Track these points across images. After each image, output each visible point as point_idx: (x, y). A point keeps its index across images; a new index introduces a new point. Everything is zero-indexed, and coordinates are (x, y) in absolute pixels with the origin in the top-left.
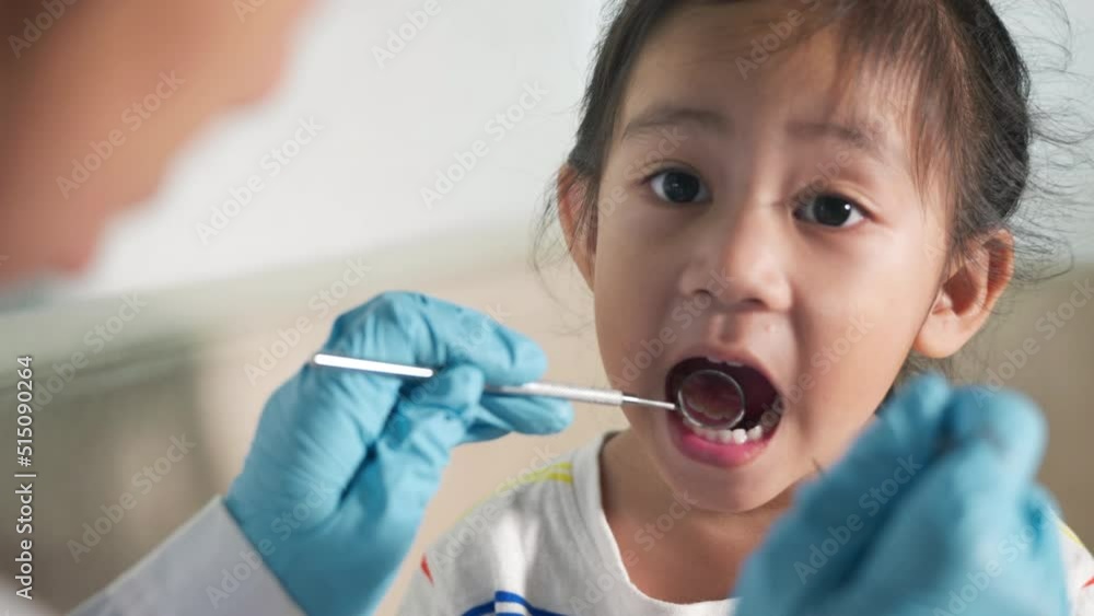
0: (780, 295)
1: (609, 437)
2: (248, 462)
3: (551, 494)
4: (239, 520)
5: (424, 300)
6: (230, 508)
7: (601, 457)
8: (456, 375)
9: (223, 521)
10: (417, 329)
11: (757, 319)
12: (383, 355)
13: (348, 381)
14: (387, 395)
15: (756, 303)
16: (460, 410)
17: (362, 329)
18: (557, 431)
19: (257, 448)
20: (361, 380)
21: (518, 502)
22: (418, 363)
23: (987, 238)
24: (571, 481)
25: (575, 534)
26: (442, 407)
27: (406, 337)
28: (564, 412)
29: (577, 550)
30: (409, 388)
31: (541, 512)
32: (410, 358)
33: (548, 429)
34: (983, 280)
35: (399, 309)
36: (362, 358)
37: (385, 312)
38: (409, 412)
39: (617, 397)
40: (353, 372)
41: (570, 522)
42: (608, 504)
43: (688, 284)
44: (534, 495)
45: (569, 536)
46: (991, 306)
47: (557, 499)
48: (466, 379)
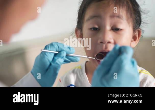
0: (112, 41)
1: (87, 62)
2: (34, 66)
3: (78, 70)
4: (33, 74)
5: (58, 43)
6: (31, 72)
7: (85, 65)
8: (62, 52)
9: (31, 75)
10: (56, 46)
11: (109, 45)
12: (51, 50)
13: (46, 53)
14: (52, 56)
15: (109, 42)
16: (63, 57)
17: (48, 47)
18: (78, 62)
19: (35, 64)
20: (48, 53)
21: (73, 72)
22: (57, 51)
23: (138, 30)
24: (81, 68)
25: (82, 76)
26: (60, 57)
27: (55, 48)
28: (79, 59)
29: (82, 78)
30: (55, 55)
31: (77, 73)
32: (55, 50)
33: (76, 61)
34: (137, 36)
35: (54, 44)
36: (48, 50)
37: (52, 45)
38: (56, 58)
39: (86, 57)
40: (47, 52)
41: (81, 74)
42: (86, 72)
43: (99, 41)
44: (76, 70)
45: (81, 76)
46: (139, 40)
47: (79, 71)
48: (63, 53)
